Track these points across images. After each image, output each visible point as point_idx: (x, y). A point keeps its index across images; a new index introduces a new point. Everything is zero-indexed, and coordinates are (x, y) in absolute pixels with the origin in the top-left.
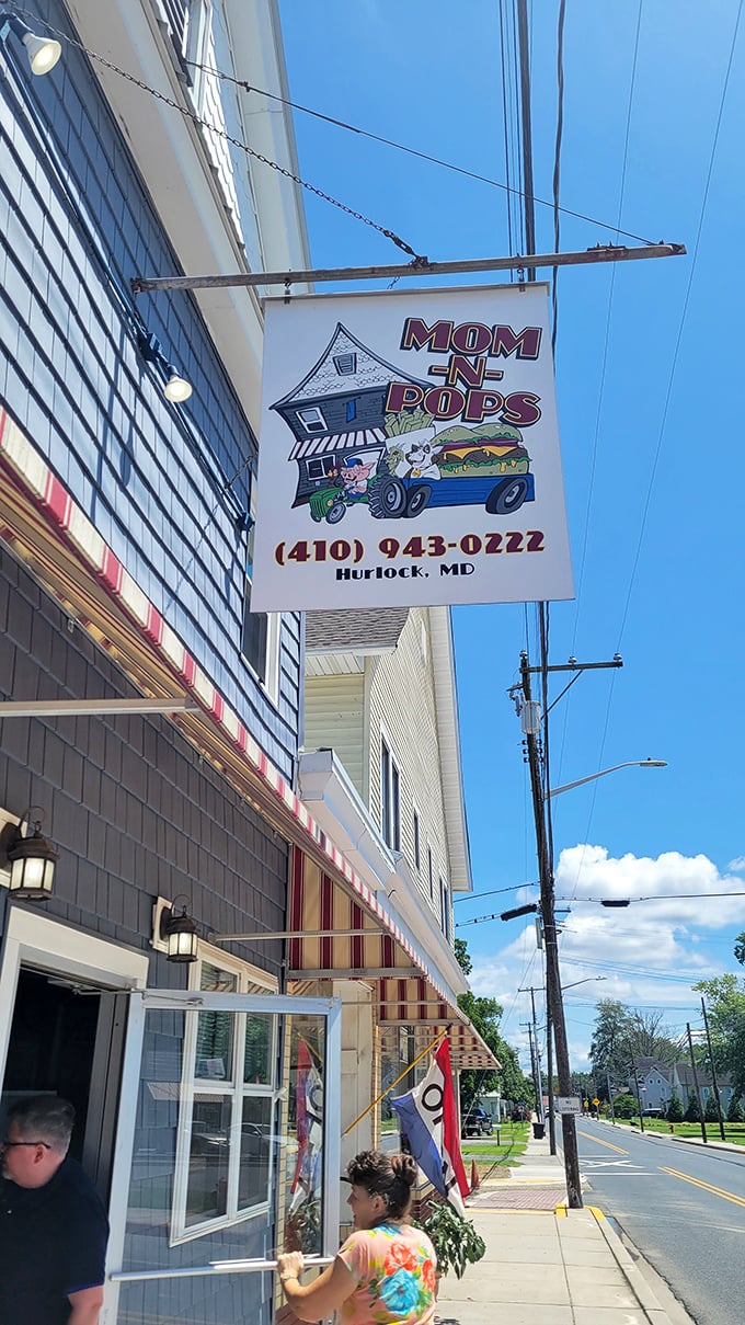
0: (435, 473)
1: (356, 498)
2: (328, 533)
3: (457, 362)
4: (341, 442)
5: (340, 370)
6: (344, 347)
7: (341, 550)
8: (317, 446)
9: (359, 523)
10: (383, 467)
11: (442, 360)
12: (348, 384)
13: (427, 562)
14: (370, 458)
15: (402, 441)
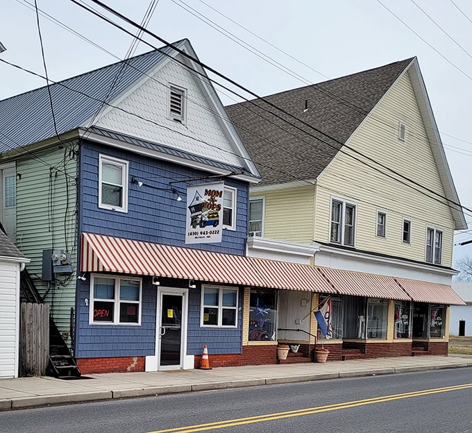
0: (207, 220)
1: (198, 224)
2: (194, 230)
3: (211, 198)
4: (196, 214)
5: (197, 200)
6: (197, 195)
7: (196, 233)
8: (194, 214)
9: (198, 229)
10: (201, 218)
11: (209, 197)
12: (198, 203)
13: (205, 236)
14: (200, 217)
15: (204, 214)
